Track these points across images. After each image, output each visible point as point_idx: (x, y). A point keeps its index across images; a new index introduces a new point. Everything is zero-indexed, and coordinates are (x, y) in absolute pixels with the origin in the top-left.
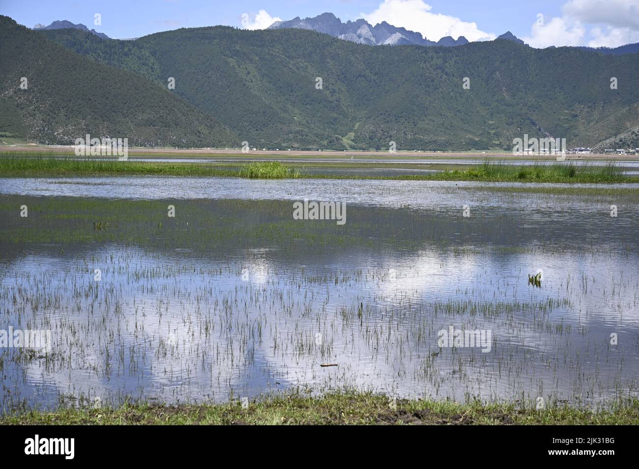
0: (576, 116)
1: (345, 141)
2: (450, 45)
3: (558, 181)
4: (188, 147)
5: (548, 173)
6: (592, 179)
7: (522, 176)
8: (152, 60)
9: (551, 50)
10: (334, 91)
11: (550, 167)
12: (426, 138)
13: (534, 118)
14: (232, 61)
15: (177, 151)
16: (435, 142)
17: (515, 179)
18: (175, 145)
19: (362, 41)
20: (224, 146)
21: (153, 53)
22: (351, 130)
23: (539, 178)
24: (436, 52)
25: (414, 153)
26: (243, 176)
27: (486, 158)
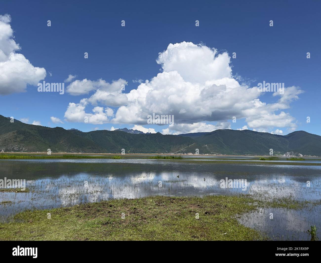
0: (171, 147)
1: (128, 152)
2: (148, 134)
3: (171, 159)
4: (97, 153)
5: (169, 158)
6: (177, 159)
7: (165, 158)
8: (91, 136)
9: (166, 135)
10: (126, 142)
11: (169, 157)
12: (144, 151)
13: (163, 147)
14: (107, 137)
15: (95, 154)
16: (145, 152)
17: (163, 159)
18: (95, 153)
19: (132, 133)
20: (105, 153)
21: (91, 135)
22: (129, 150)
23: (168, 158)
24: (146, 135)
25: (142, 154)
26: (112, 158)
27: (158, 155)
